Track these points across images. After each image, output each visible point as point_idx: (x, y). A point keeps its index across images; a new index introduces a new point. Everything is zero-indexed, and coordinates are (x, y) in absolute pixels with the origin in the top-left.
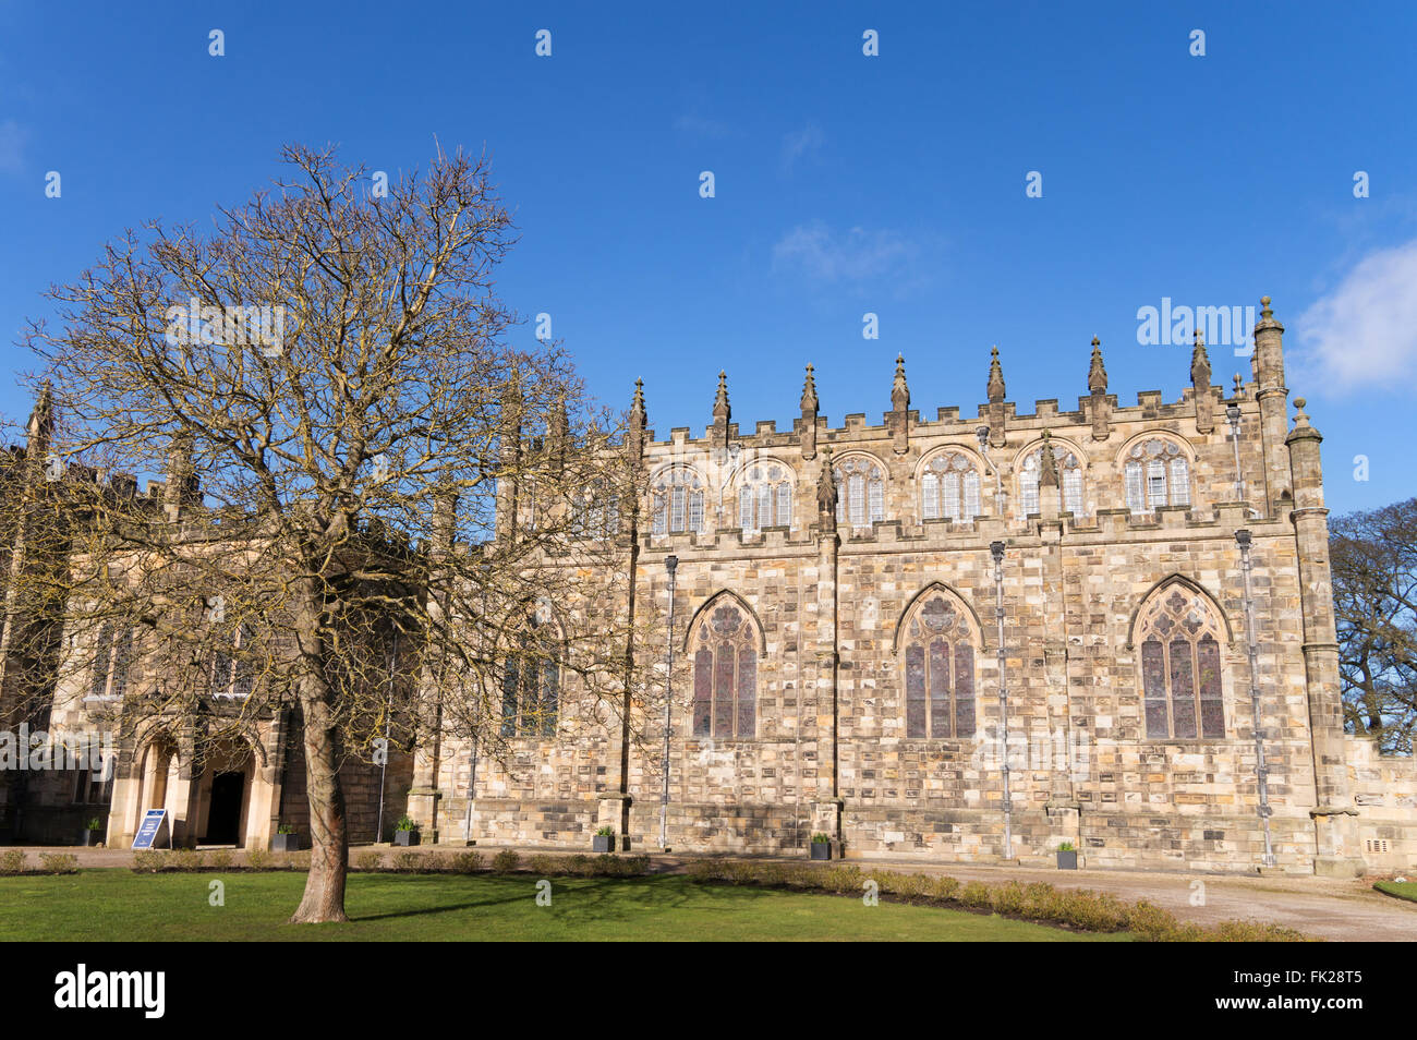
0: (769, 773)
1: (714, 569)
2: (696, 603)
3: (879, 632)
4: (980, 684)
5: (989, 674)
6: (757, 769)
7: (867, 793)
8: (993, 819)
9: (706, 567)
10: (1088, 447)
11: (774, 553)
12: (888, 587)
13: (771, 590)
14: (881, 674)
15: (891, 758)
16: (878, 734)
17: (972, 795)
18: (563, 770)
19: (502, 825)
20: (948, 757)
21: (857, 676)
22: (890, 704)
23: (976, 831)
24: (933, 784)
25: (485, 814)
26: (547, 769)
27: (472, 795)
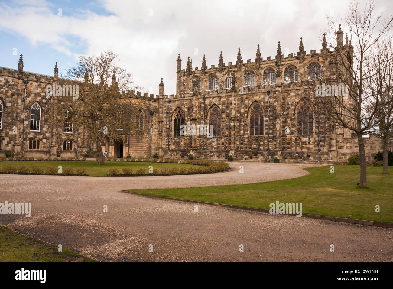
0: (223, 143)
1: (213, 99)
2: (209, 107)
3: (245, 112)
4: (265, 123)
5: (266, 121)
6: (221, 143)
7: (241, 148)
8: (265, 152)
9: (211, 99)
10: (299, 65)
11: (224, 95)
12: (246, 102)
13: (223, 104)
14: (245, 122)
15: (246, 140)
16: (244, 134)
17: (262, 148)
18: (185, 144)
19: (174, 155)
20: (257, 140)
21: (240, 122)
22: (246, 128)
23: (262, 155)
24: (254, 146)
25: (171, 153)
26: (182, 143)
27: (169, 149)
